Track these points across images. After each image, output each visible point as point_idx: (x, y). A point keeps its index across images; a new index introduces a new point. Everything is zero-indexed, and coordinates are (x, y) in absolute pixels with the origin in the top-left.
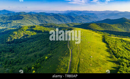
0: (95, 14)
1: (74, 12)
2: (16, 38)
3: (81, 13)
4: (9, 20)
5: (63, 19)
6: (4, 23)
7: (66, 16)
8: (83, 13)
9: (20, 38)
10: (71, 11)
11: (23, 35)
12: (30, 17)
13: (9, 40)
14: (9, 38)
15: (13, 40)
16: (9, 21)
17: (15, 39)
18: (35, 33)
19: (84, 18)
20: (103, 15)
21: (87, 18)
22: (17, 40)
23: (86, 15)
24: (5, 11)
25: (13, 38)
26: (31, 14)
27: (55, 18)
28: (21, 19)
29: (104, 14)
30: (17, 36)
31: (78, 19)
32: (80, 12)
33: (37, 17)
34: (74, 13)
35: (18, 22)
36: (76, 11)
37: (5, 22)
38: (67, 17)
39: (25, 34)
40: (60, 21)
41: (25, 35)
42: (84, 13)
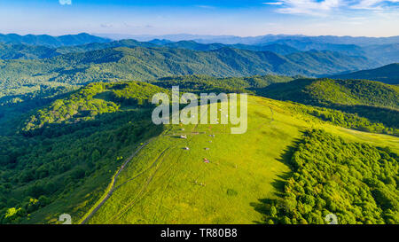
0: (360, 48)
1: (289, 39)
2: (51, 121)
3: (311, 43)
4: (84, 61)
5: (246, 61)
6: (67, 72)
7: (257, 53)
8: (316, 44)
9: (63, 119)
10: (279, 36)
11: (76, 112)
12: (145, 54)
13: (30, 126)
14: (34, 118)
15: (40, 126)
16: (83, 66)
17: (46, 124)
18: (115, 108)
19: (316, 58)
20: (388, 50)
21: (326, 61)
22: (52, 125)
23: (324, 52)
24: (84, 35)
25: (43, 119)
26: (151, 47)
27: (220, 57)
28: (117, 60)
29: (390, 46)
30: (58, 113)
31: (297, 63)
32: (308, 40)
33: (165, 55)
34: (289, 44)
35: (106, 70)
36: (294, 37)
37: (71, 68)
38: (261, 58)
39: (83, 109)
40: (237, 67)
41: (81, 112)
42: (321, 45)
